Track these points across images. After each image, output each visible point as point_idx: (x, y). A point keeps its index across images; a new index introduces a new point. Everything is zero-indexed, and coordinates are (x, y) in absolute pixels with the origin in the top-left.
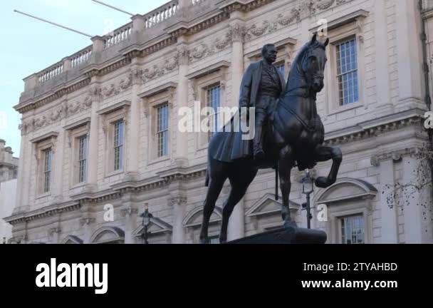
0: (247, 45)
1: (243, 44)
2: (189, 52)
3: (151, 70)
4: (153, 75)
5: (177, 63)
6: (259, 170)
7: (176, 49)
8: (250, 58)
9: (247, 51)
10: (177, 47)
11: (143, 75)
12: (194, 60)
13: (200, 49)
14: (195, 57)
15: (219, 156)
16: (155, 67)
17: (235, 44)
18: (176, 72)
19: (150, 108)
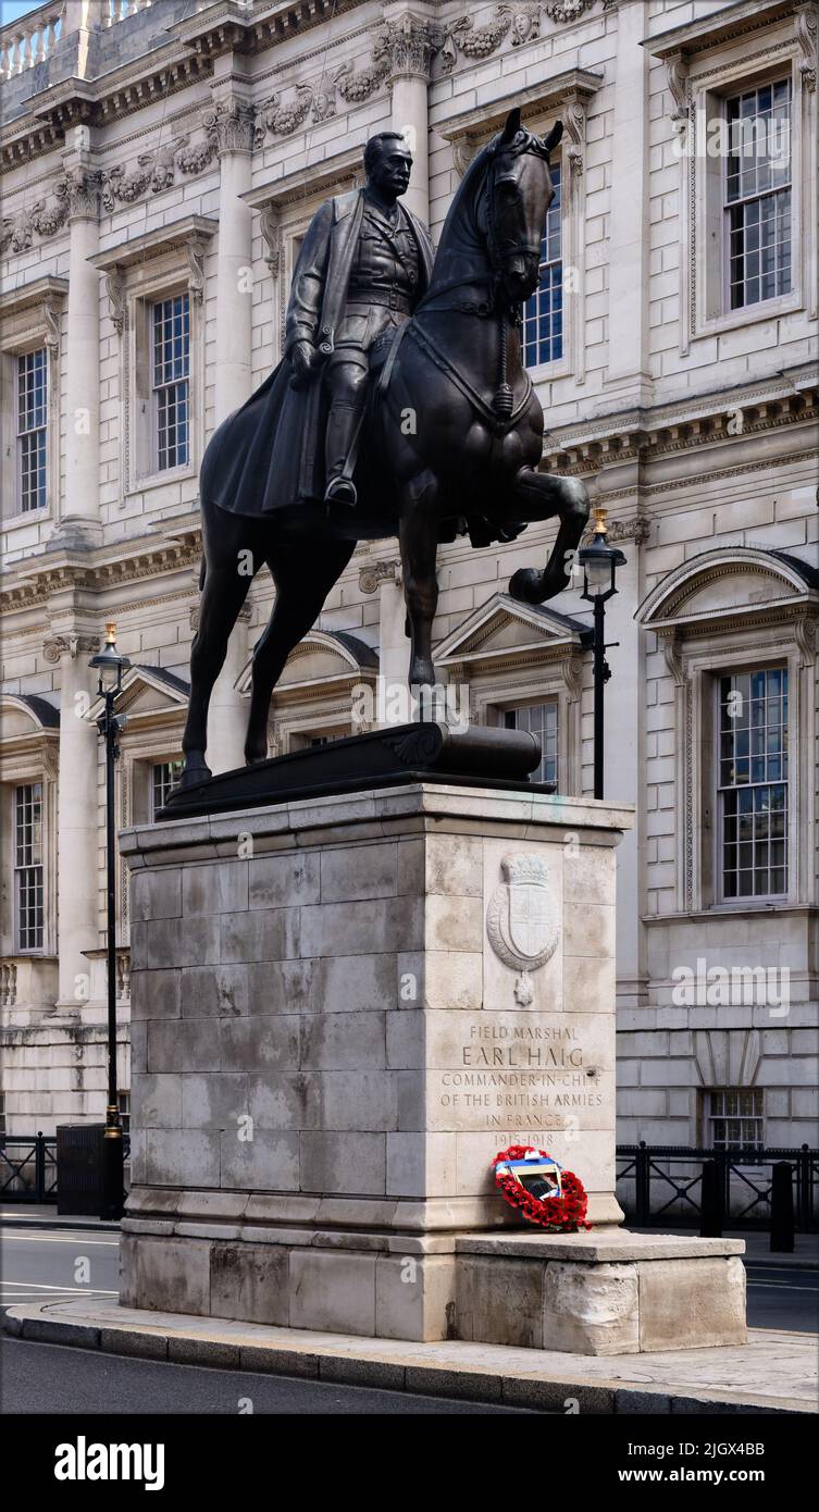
0: (443, 92)
1: (430, 86)
2: (252, 112)
3: (132, 170)
4: (139, 188)
5: (212, 150)
6: (359, 542)
7: (209, 101)
8: (452, 137)
9: (442, 113)
10: (215, 92)
11: (106, 190)
12: (269, 139)
13: (289, 99)
14: (272, 128)
15: (229, 500)
16: (143, 160)
17: (401, 88)
18: (211, 182)
19: (132, 304)
